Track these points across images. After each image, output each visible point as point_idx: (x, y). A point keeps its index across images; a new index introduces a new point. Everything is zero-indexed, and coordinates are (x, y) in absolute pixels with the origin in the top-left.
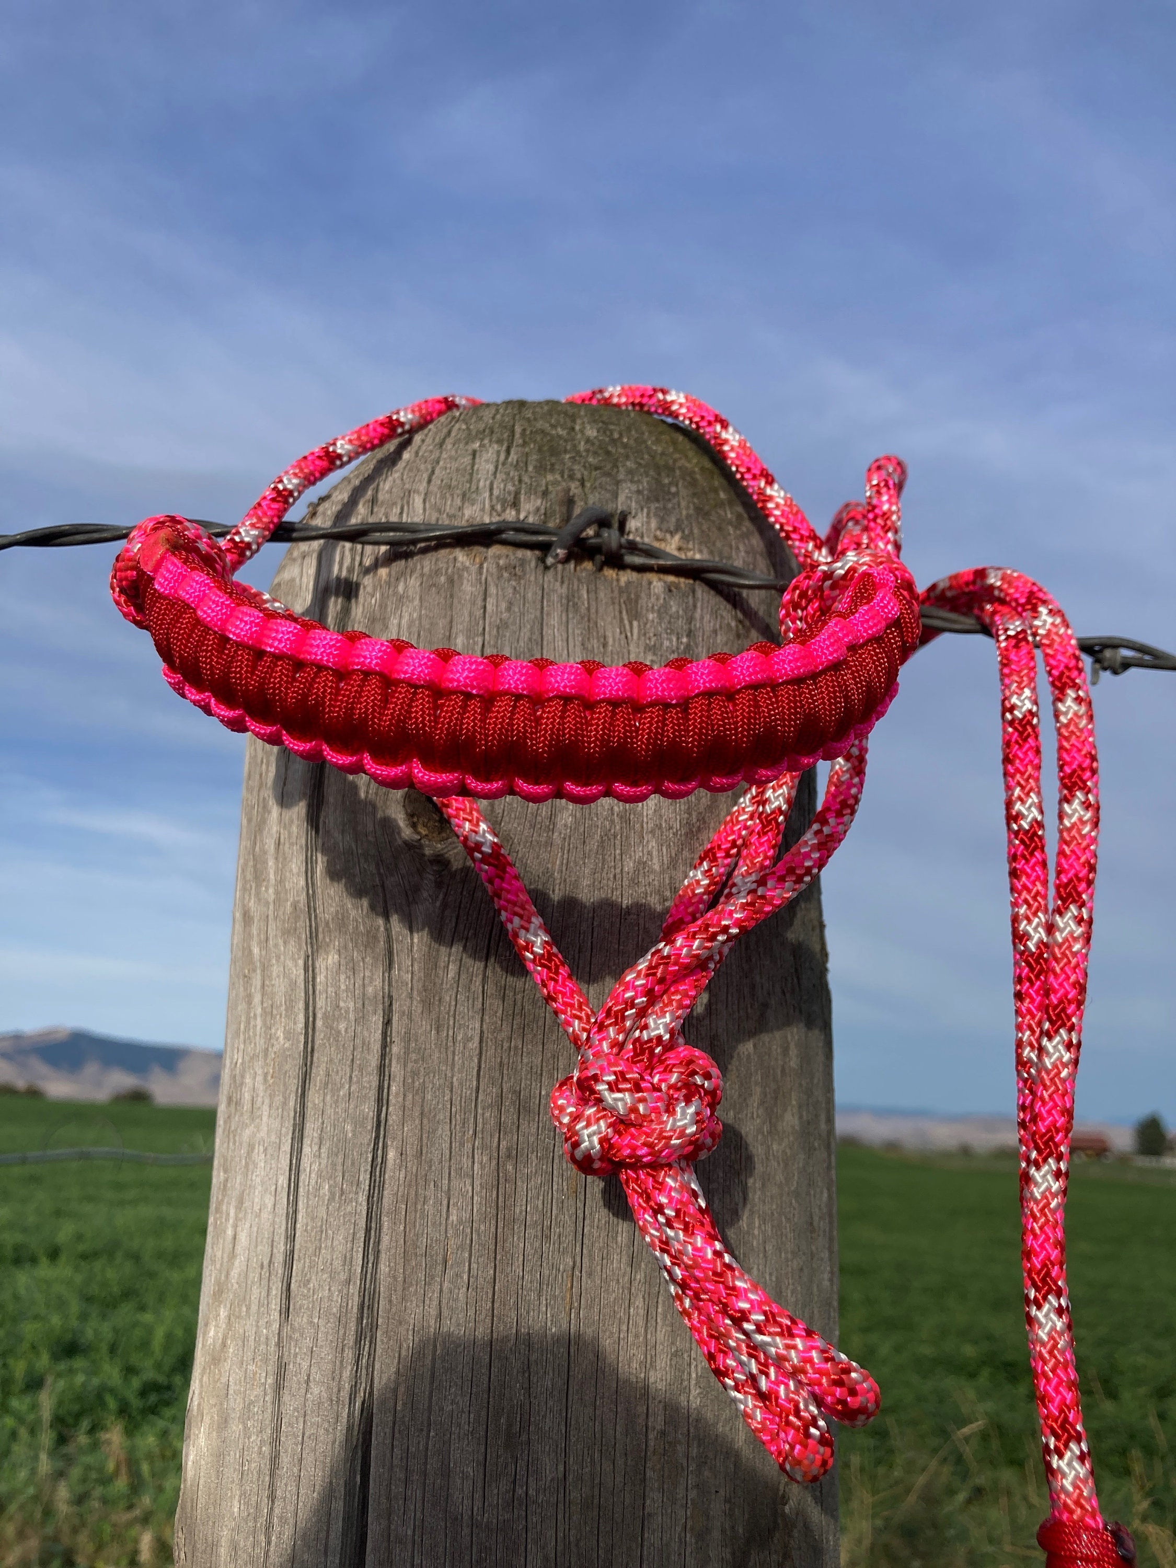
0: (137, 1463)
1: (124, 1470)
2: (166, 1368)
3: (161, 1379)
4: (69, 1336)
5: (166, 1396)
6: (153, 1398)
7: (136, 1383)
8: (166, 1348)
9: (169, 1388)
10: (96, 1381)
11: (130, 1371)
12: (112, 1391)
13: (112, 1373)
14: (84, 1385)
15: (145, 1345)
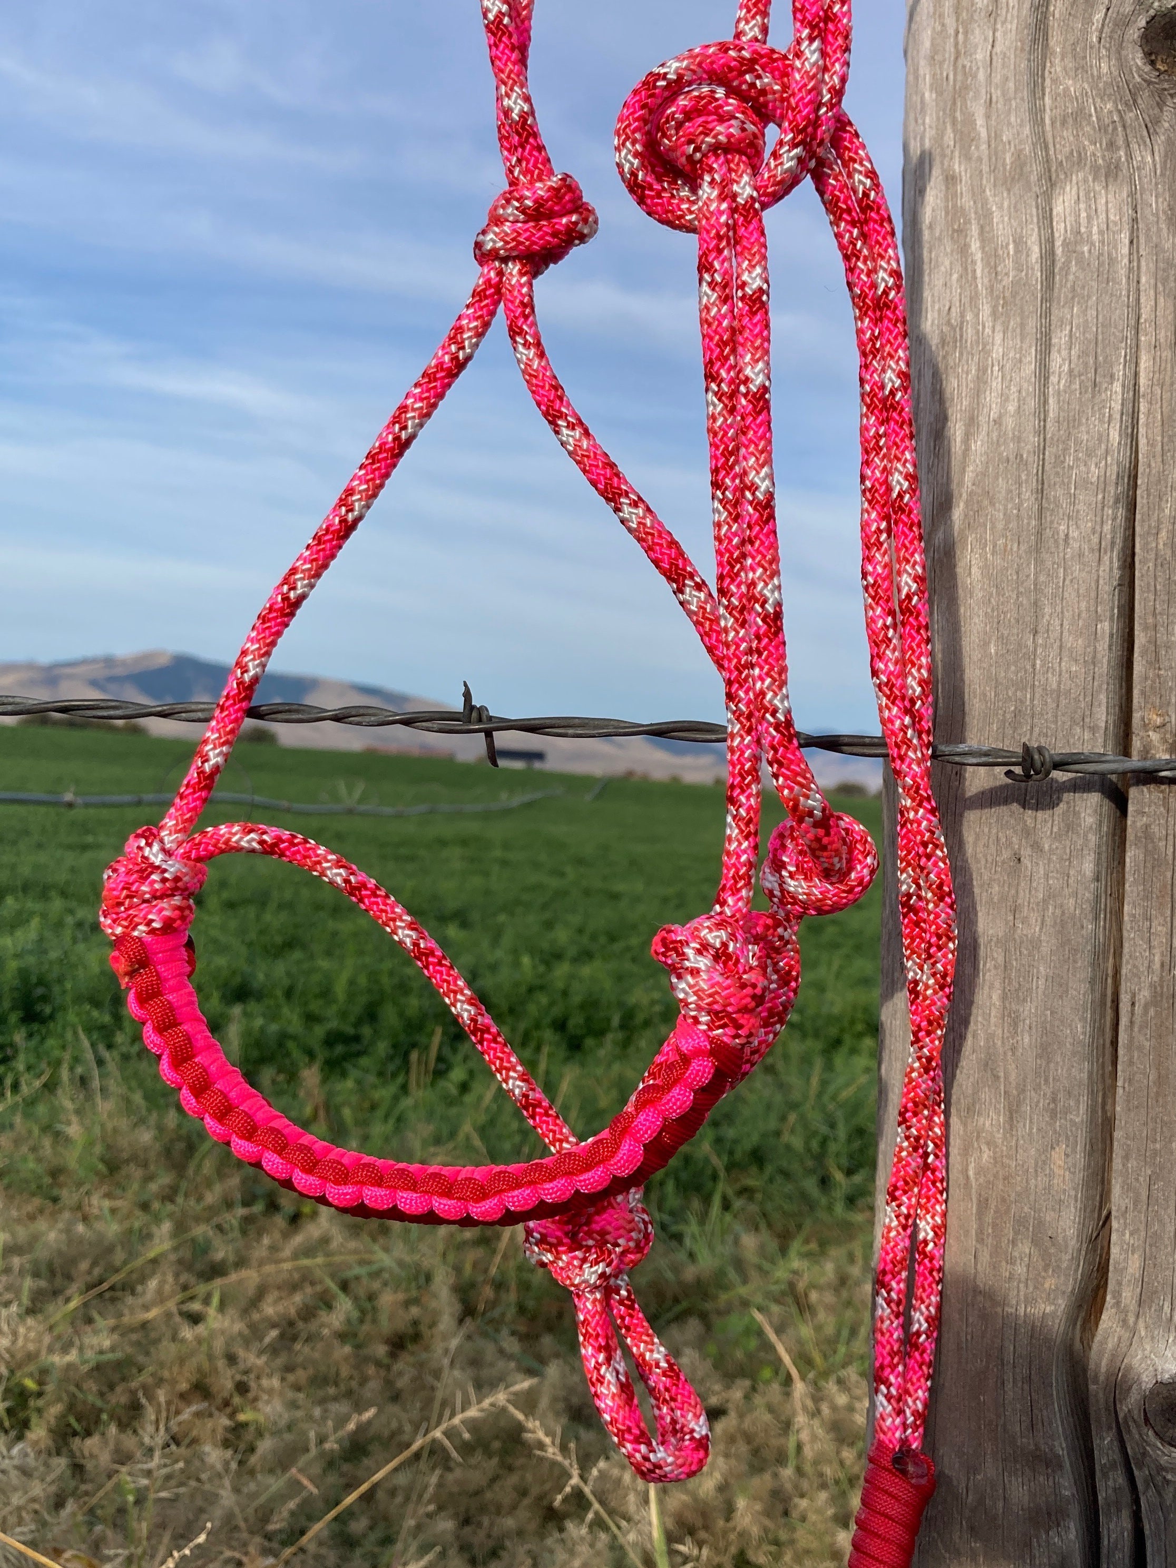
0: (338, 1109)
1: (322, 1113)
2: (352, 1019)
3: (350, 1030)
4: (238, 980)
5: (355, 1047)
6: (339, 1049)
7: (320, 1031)
8: (351, 996)
9: (357, 1038)
10: (274, 1028)
11: (311, 1019)
12: (294, 1038)
13: (292, 1019)
14: (262, 1030)
15: (325, 993)
